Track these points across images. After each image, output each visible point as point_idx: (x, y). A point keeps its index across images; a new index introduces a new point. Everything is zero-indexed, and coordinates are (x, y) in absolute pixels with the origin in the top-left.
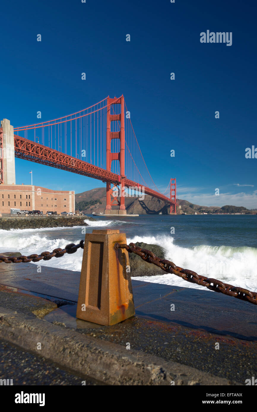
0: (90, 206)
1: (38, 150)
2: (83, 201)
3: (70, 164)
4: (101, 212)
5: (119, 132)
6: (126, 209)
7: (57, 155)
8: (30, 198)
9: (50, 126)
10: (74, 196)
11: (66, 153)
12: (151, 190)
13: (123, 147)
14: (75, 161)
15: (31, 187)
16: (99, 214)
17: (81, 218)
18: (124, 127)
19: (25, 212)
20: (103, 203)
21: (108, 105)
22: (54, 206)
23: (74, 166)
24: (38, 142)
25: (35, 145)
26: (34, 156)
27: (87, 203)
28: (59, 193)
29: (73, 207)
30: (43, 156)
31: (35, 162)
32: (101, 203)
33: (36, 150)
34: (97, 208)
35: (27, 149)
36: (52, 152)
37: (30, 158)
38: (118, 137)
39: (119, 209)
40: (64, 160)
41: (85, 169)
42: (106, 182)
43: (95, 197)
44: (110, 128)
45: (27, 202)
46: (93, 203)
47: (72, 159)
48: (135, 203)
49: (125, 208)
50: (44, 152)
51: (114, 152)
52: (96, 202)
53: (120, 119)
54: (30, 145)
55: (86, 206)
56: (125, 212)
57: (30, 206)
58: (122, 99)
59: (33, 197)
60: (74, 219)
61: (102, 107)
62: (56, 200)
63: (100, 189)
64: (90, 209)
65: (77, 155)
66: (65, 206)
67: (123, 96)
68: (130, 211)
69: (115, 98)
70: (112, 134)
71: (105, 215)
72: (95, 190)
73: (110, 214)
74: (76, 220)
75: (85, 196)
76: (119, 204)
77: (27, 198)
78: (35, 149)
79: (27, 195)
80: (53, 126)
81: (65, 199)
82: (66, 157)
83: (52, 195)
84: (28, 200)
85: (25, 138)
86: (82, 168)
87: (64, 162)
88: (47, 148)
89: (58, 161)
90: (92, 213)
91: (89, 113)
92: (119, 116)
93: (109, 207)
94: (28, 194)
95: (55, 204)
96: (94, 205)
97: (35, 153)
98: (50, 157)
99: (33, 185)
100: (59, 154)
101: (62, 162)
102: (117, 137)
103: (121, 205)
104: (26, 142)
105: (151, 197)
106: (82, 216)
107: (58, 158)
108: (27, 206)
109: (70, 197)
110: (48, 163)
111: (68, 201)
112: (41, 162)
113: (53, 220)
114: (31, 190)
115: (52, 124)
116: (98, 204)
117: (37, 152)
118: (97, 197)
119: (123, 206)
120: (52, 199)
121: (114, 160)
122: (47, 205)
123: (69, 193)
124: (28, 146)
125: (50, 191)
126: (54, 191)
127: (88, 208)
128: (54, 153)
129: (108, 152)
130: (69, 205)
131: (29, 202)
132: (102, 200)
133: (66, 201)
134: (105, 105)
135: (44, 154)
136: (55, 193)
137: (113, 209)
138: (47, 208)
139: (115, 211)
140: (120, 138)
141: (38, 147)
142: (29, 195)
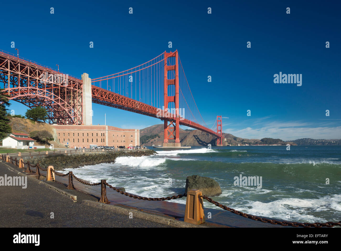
0: (150, 139)
1: (110, 96)
2: (145, 136)
3: (135, 106)
4: (160, 145)
5: (174, 79)
6: (181, 142)
7: (125, 99)
8: (104, 136)
9: (119, 77)
10: (139, 133)
11: (132, 98)
12: (201, 126)
13: (178, 91)
14: (139, 104)
15: (105, 127)
16: (158, 146)
17: (144, 151)
18: (178, 75)
19: (101, 147)
20: (161, 137)
21: (165, 58)
22: (123, 141)
23: (138, 108)
24: (110, 90)
25: (108, 93)
26: (106, 101)
27: (148, 137)
28: (127, 131)
29: (138, 142)
30: (114, 101)
31: (107, 106)
32: (159, 137)
33: (108, 97)
34: (156, 141)
35: (101, 96)
36: (121, 97)
37: (103, 103)
38: (174, 84)
39: (175, 142)
40: (130, 104)
41: (147, 110)
42: (164, 120)
43: (155, 132)
44: (167, 76)
45: (102, 139)
46: (153, 137)
47: (136, 102)
48: (187, 137)
49: (179, 141)
50: (114, 98)
51: (170, 95)
52: (156, 136)
53: (175, 70)
54: (104, 93)
55: (147, 140)
56: (180, 144)
57: (104, 142)
58: (176, 54)
59: (107, 135)
60: (139, 152)
61: (160, 60)
62: (124, 137)
63: (158, 126)
64: (150, 142)
65: (141, 99)
66: (132, 141)
67: (177, 50)
68: (184, 143)
69: (171, 52)
70: (168, 81)
71: (163, 147)
72: (155, 127)
73: (167, 146)
74: (142, 153)
75: (146, 131)
76: (175, 138)
77: (102, 136)
78: (107, 95)
79: (102, 134)
80: (122, 77)
81: (132, 136)
82: (132, 101)
83: (122, 133)
84: (103, 137)
85: (100, 87)
86: (144, 110)
87: (130, 105)
88: (117, 94)
89: (125, 105)
90: (152, 145)
91: (150, 65)
92: (174, 67)
93: (166, 140)
94: (102, 132)
95: (123, 140)
96: (154, 139)
97: (108, 99)
98: (119, 102)
99: (106, 125)
100: (126, 99)
101: (129, 105)
102: (172, 84)
103: (176, 139)
104: (100, 90)
105: (201, 131)
106: (145, 150)
107: (125, 102)
108: (102, 142)
109: (136, 134)
110: (118, 106)
111: (134, 137)
112: (112, 106)
113: (123, 154)
114: (105, 129)
115: (121, 76)
116: (157, 138)
117: (109, 98)
118: (156, 132)
119: (178, 140)
120: (121, 136)
121: (170, 102)
122: (118, 141)
123: (135, 131)
124: (102, 93)
125: (120, 130)
126: (122, 129)
127: (148, 141)
128: (122, 98)
129: (166, 95)
130: (134, 140)
131: (104, 139)
132: (160, 134)
133: (132, 137)
134: (162, 59)
135: (114, 99)
136: (123, 131)
137: (170, 142)
138: (118, 143)
139: (171, 144)
140: (175, 84)
141: (110, 94)
142: (104, 134)
